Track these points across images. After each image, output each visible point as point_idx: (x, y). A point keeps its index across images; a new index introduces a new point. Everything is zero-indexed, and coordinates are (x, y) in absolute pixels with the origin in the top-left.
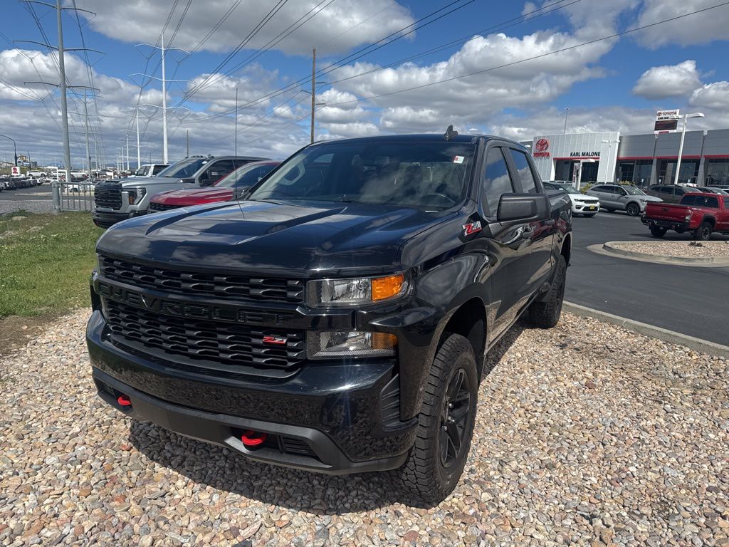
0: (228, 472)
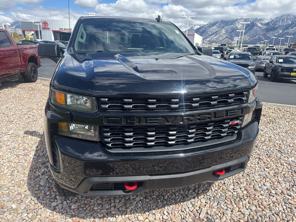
0: (147, 200)
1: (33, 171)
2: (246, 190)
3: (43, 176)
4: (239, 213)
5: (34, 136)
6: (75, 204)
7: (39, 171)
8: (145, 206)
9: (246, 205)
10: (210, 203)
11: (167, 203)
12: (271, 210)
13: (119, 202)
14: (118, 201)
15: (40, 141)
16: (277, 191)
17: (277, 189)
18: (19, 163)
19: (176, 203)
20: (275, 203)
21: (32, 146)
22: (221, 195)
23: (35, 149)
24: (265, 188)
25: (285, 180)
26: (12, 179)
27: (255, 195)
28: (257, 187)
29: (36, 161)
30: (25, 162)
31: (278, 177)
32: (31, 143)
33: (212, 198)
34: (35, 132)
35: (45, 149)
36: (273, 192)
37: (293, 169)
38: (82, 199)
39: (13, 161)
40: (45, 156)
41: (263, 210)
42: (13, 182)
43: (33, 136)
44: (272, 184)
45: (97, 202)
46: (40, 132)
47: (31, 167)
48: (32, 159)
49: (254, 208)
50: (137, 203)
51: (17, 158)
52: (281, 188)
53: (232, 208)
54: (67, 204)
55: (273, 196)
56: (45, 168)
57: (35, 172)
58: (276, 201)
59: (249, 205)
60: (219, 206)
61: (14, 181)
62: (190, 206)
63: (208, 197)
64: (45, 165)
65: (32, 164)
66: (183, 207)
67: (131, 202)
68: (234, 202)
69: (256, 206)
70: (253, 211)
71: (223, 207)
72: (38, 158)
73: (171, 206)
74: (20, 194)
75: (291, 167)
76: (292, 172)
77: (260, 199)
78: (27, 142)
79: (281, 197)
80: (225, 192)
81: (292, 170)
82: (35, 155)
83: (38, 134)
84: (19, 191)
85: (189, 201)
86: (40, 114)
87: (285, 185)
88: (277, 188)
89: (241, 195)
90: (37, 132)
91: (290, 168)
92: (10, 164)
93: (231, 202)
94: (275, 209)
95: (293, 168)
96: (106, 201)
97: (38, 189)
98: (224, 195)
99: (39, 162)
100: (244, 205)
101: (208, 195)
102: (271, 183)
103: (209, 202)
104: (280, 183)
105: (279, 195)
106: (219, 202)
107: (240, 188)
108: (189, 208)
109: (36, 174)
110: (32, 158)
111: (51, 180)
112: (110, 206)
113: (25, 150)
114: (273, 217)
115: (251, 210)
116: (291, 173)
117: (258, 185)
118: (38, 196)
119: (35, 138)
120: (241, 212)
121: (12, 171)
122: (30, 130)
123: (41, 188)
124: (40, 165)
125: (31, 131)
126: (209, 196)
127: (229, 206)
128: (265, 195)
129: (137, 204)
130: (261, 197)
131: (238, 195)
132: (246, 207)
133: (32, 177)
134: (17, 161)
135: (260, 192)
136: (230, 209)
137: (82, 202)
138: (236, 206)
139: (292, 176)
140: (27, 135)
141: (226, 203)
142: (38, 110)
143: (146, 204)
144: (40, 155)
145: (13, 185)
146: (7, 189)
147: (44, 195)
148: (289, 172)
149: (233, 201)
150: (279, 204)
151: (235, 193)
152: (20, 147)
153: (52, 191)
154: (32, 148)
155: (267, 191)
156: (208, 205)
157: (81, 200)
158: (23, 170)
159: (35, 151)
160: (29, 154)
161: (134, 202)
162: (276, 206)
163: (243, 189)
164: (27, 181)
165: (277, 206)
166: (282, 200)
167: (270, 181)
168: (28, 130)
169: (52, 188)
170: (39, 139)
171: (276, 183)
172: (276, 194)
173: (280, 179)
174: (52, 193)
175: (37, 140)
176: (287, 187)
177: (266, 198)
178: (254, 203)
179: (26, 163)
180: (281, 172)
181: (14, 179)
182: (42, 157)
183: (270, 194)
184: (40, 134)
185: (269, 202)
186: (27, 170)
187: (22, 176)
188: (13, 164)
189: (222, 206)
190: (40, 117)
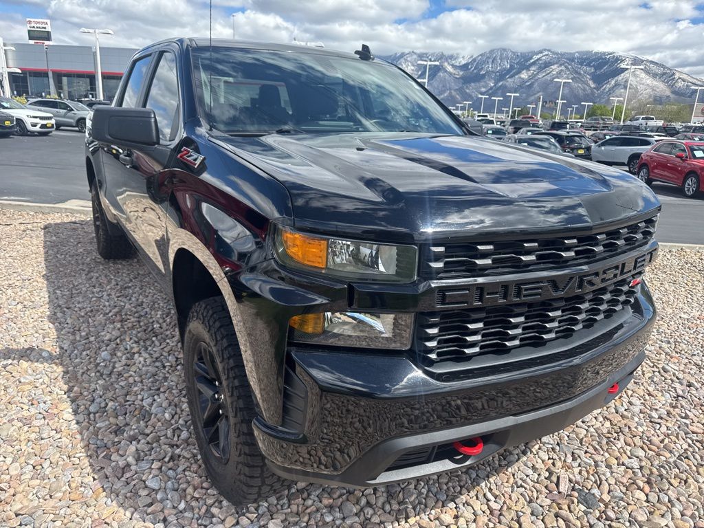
1: (97, 457)
2: (608, 419)
3: (144, 465)
4: (623, 468)
5: (37, 361)
6: (272, 519)
7: (121, 452)
8: (436, 490)
9: (625, 449)
10: (560, 459)
11: (477, 475)
12: (671, 452)
13: (375, 493)
14: (372, 492)
15: (66, 373)
16: (659, 412)
17: (656, 410)
18: (42, 442)
19: (497, 471)
20: (671, 437)
21: (48, 389)
22: (569, 439)
23: (65, 396)
24: (636, 409)
25: (660, 389)
26: (48, 487)
27: (629, 428)
28: (622, 410)
29: (91, 428)
30: (59, 436)
31: (642, 384)
32: (41, 380)
33: (558, 448)
34: (31, 349)
35: (94, 391)
36: (654, 414)
37: (660, 366)
38: (281, 502)
39: (22, 438)
40: (106, 411)
41: (659, 455)
42: (59, 495)
43: (32, 361)
44: (642, 401)
45: (321, 502)
46: (49, 349)
47: (87, 446)
48: (74, 426)
49: (641, 453)
50: (415, 486)
51: (26, 428)
52: (660, 405)
53: (604, 460)
54: (252, 522)
55: (659, 424)
56: (131, 443)
57: (108, 457)
58: (670, 432)
59: (629, 448)
60: (579, 461)
61: (57, 491)
62: (530, 472)
63: (547, 446)
64: (125, 434)
65: (82, 439)
66: (516, 477)
67: (403, 486)
68: (601, 447)
69: (642, 448)
70: (644, 458)
71: (589, 461)
72: (90, 419)
73: (490, 479)
74: (102, 523)
75: (653, 363)
76: (659, 372)
77: (643, 433)
78: (27, 381)
79: (673, 423)
80: (573, 431)
81: (657, 368)
82: (76, 412)
83: (45, 354)
84: (96, 516)
85: (520, 461)
86: (18, 300)
87: (663, 398)
88: (656, 407)
89: (605, 431)
90: (41, 349)
91: (652, 365)
92: (17, 447)
93: (596, 449)
94: (675, 447)
95: (658, 364)
96: (344, 497)
97: (149, 500)
98: (575, 436)
99: (100, 428)
100: (621, 450)
101: (545, 443)
102: (640, 400)
103: (555, 456)
104: (653, 396)
105: (667, 421)
106: (573, 453)
107: (595, 418)
108: (527, 476)
109: (114, 464)
110: (75, 422)
111: (171, 471)
112: (358, 507)
113: (35, 402)
114: (683, 463)
115: (638, 457)
116: (658, 374)
117: (622, 406)
118: (162, 518)
119: (42, 366)
120: (623, 464)
121: (34, 467)
122: (15, 347)
123: (159, 496)
124: (112, 436)
125: (18, 350)
126: (548, 444)
127: (598, 458)
128: (645, 424)
129: (415, 489)
130: (640, 429)
131: (599, 432)
132: (625, 453)
133: (108, 471)
134: (33, 436)
135: (632, 419)
136: (602, 462)
137: (286, 511)
138: (609, 456)
139: (663, 379)
140: (15, 362)
141: (586, 452)
142: (4, 290)
143: (437, 485)
144: (92, 409)
145: (63, 503)
146: (52, 516)
147: (174, 511)
148: (654, 372)
149: (598, 447)
150: (677, 437)
151: (592, 429)
152: (14, 397)
153: (189, 497)
154: (54, 395)
155: (642, 415)
156: (559, 464)
157: (279, 507)
158: (65, 457)
159: (69, 403)
160: (55, 411)
161: (410, 486)
162: (675, 443)
163: (601, 419)
164: (99, 486)
165: (677, 441)
166: (676, 428)
167: (637, 395)
168: (6, 348)
169: (185, 490)
170: (60, 369)
171: (647, 397)
172: (661, 418)
173: (651, 389)
174: (194, 503)
175: (55, 371)
176: (669, 401)
177: (649, 429)
178: (637, 444)
179: (64, 439)
180: (643, 375)
181: (54, 486)
182: (100, 417)
183: (652, 420)
184: (50, 354)
185: (658, 436)
186: (78, 455)
187: (76, 473)
188: (26, 445)
189: (586, 460)
190: (20, 306)
